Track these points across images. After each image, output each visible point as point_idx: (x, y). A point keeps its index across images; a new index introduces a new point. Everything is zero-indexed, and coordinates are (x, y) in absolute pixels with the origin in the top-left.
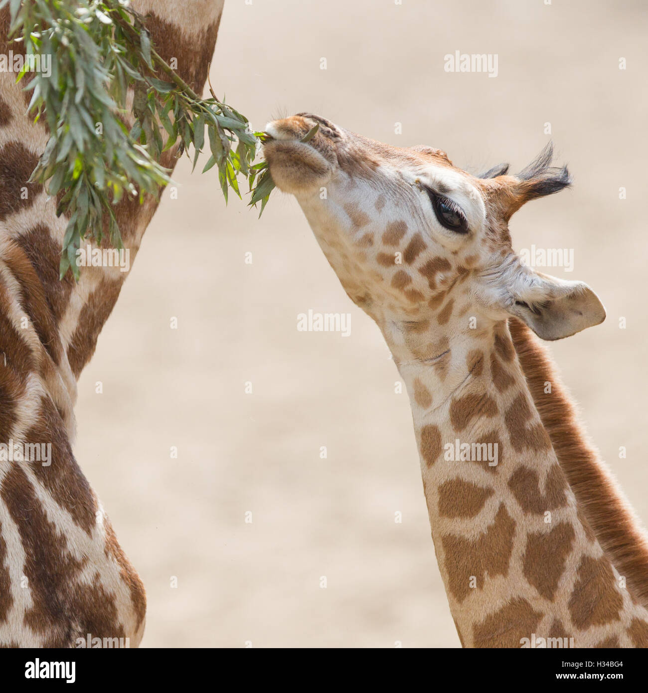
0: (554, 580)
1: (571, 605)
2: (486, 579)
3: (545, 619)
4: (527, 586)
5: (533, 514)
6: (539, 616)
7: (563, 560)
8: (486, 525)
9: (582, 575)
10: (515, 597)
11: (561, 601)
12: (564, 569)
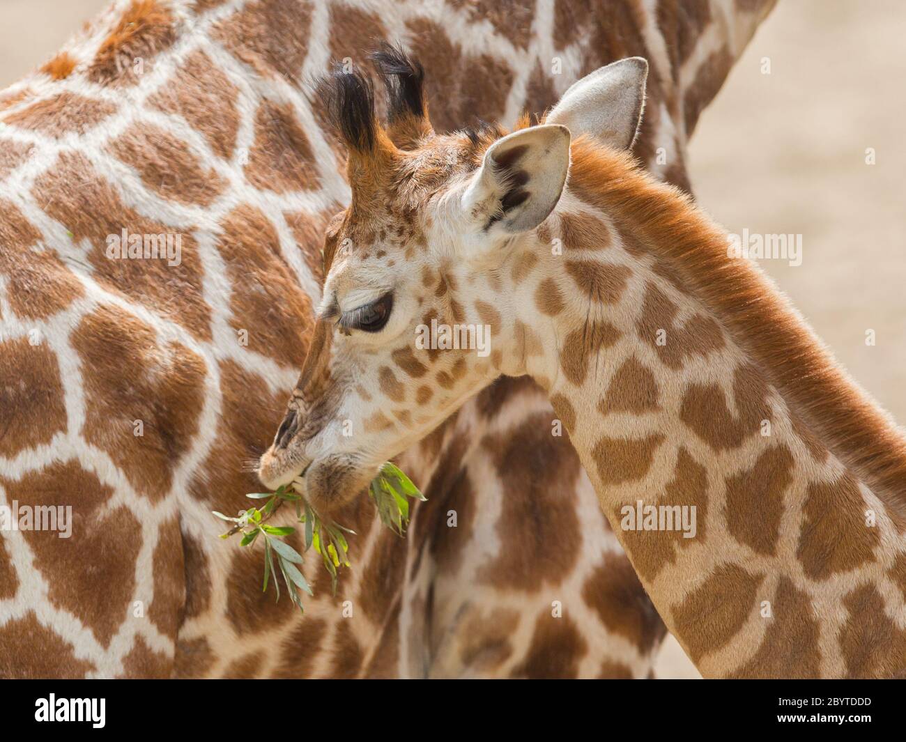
0: (773, 528)
1: (799, 554)
2: (677, 551)
3: (767, 580)
4: (735, 546)
5: (728, 450)
6: (758, 579)
7: (780, 499)
8: (663, 483)
9: (809, 513)
10: (720, 564)
11: (786, 553)
12: (783, 508)
